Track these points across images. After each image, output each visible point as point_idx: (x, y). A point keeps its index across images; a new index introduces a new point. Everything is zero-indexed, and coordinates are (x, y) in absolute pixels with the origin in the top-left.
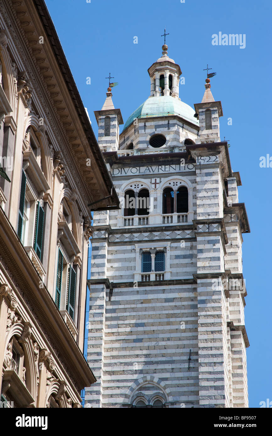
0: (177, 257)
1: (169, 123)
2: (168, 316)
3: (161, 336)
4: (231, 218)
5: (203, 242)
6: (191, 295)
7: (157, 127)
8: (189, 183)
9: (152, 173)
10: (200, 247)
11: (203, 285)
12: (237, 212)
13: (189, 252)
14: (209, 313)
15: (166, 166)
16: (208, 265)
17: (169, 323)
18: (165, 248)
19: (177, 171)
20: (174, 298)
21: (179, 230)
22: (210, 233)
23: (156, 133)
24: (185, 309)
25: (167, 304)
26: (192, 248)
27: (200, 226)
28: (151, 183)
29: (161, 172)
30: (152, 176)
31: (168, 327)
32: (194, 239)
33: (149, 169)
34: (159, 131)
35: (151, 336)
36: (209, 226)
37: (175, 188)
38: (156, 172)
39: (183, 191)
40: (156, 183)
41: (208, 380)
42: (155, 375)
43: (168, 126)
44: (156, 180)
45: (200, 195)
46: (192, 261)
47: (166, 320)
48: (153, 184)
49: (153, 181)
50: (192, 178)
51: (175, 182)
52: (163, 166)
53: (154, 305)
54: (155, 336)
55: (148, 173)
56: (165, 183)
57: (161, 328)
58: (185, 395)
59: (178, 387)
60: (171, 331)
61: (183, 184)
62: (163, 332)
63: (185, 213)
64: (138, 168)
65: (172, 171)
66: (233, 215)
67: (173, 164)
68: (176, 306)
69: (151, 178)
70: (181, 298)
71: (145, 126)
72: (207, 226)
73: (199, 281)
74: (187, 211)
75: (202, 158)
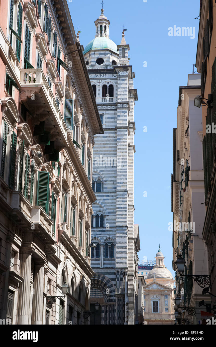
0: (108, 118)
1: (105, 53)
2: (104, 144)
3: (101, 153)
4: (130, 95)
5: (120, 112)
6: (114, 135)
7: (100, 54)
8: (114, 83)
9: (97, 77)
10: (118, 114)
11: (119, 131)
12: (133, 93)
13: (113, 116)
14: (121, 144)
15: (104, 75)
16: (122, 123)
17: (104, 147)
18: (103, 113)
19: (109, 77)
20: (107, 136)
21: (109, 105)
22: (123, 108)
23: (99, 57)
24: (111, 141)
25: (104, 139)
26: (115, 114)
27: (119, 105)
28: (97, 82)
29: (102, 77)
30: (97, 79)
31: (104, 149)
32: (116, 110)
33: (96, 76)
34: (101, 56)
35: (97, 153)
36: (123, 105)
37: (108, 85)
38: (99, 77)
39: (111, 87)
40: (99, 83)
41: (120, 172)
42: (98, 169)
43: (105, 54)
44: (99, 81)
45: (119, 90)
46: (115, 120)
47: (103, 146)
48: (98, 83)
49: (98, 82)
50: (116, 81)
51: (108, 82)
52: (103, 75)
53: (98, 139)
54: (98, 152)
55: (96, 77)
56: (103, 82)
57: (101, 149)
58: (111, 178)
59: (108, 174)
60: (105, 151)
61: (111, 83)
62: (102, 151)
63: (112, 98)
64: (91, 75)
65: (107, 77)
66: (131, 94)
67: (107, 74)
68: (107, 140)
69: (97, 80)
70: (110, 136)
71: (94, 53)
72: (122, 104)
73: (118, 130)
74: (113, 96)
75: (120, 72)
